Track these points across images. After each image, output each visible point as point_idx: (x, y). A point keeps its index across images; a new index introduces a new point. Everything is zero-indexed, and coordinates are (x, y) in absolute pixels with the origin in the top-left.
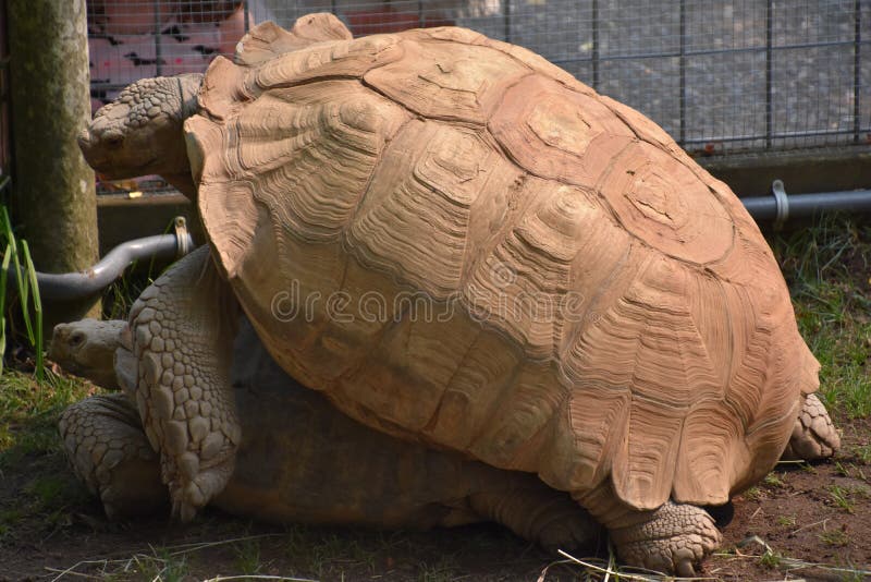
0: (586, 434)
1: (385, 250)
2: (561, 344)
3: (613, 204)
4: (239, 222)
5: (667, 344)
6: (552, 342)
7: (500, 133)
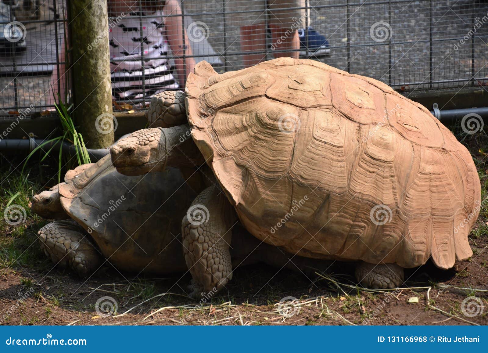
0: (418, 240)
1: (310, 176)
2: (398, 201)
3: (397, 129)
4: (233, 177)
5: (441, 189)
6: (394, 201)
7: (340, 107)
